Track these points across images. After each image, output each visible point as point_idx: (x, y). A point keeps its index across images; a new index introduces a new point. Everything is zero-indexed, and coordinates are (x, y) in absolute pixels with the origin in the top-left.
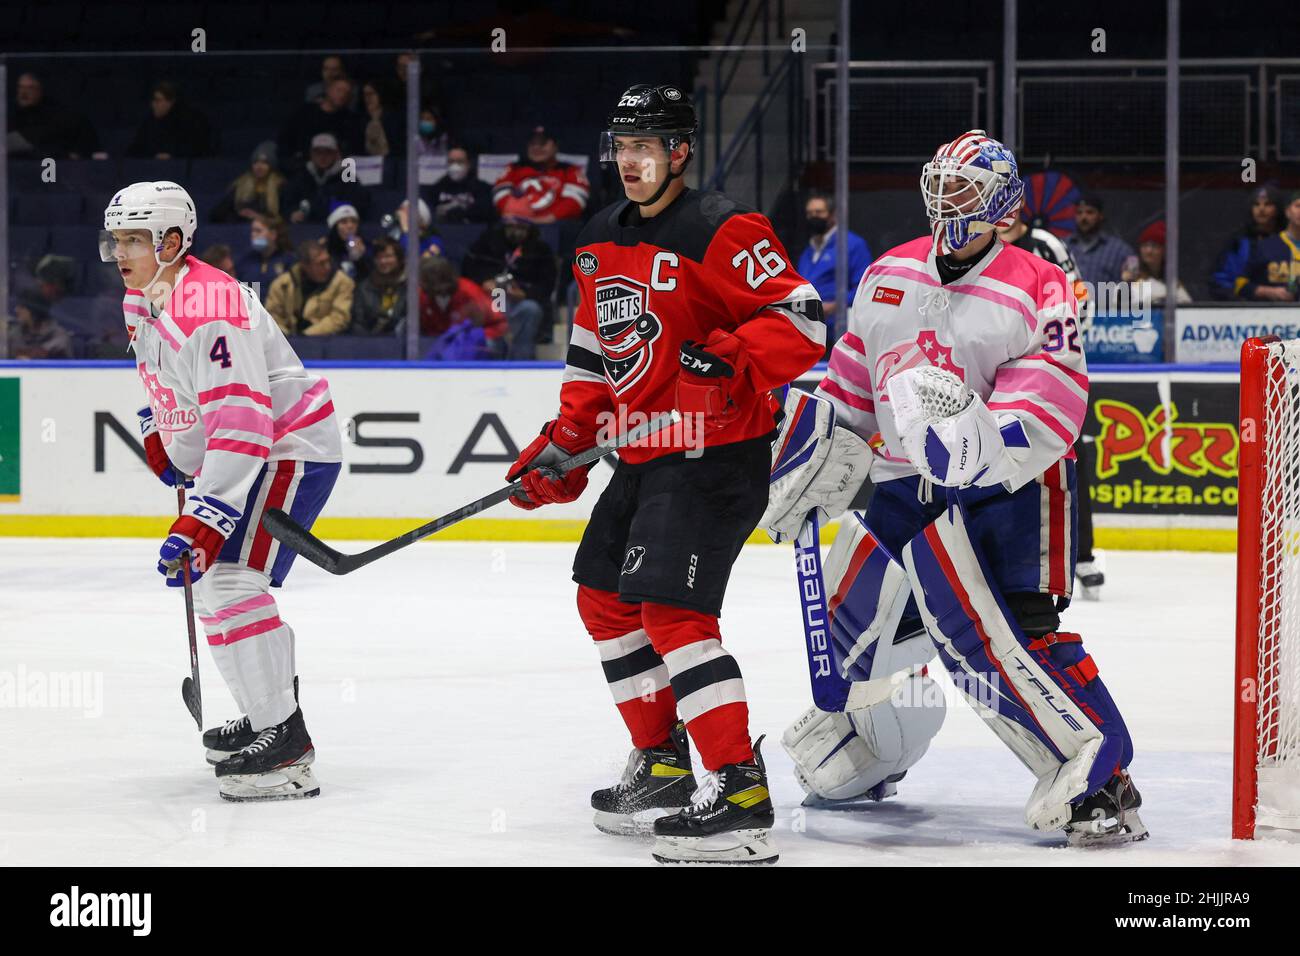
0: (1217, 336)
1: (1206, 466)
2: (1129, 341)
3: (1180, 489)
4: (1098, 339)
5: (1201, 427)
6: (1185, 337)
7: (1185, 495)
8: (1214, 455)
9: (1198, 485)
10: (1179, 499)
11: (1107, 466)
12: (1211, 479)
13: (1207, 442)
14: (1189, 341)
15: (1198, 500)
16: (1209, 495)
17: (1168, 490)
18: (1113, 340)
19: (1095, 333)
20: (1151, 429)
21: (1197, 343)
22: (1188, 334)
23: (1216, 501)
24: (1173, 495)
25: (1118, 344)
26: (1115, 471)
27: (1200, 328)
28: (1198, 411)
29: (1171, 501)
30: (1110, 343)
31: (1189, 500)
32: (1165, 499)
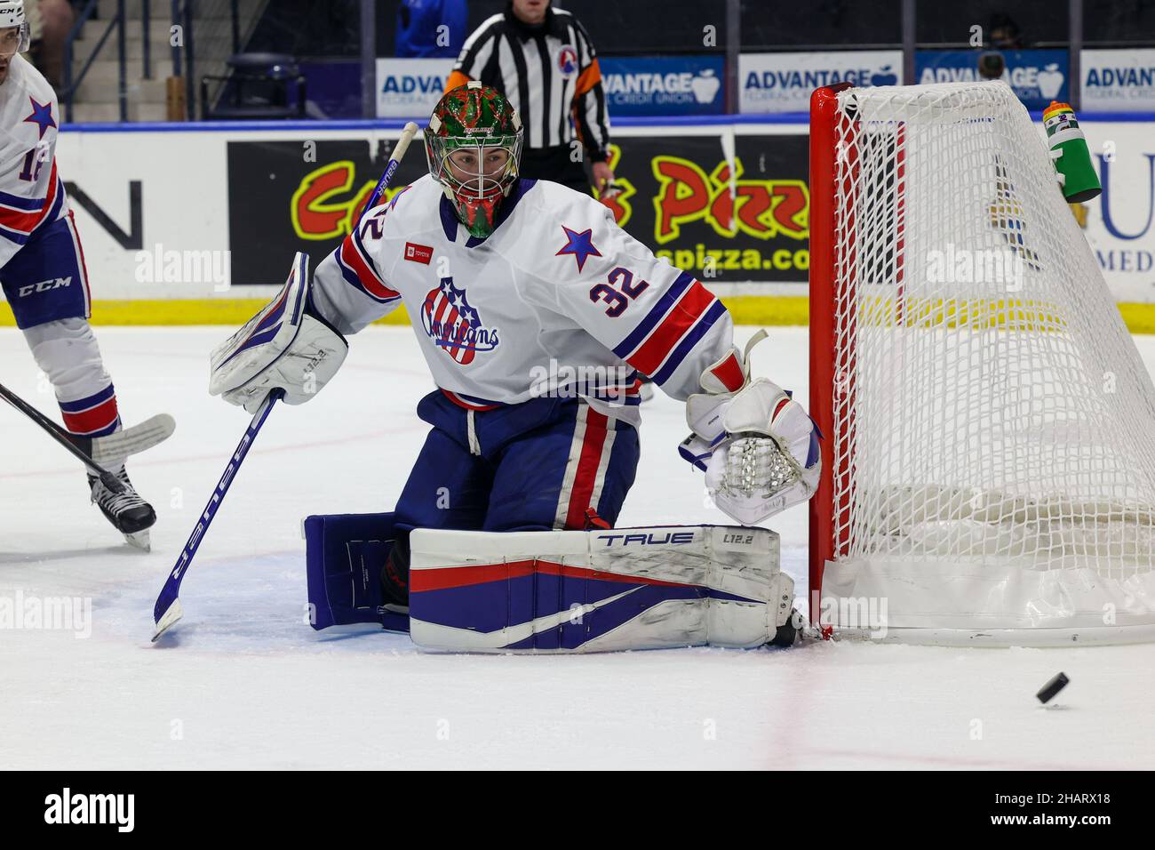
0: (784, 84)
1: (776, 227)
2: (688, 90)
3: (747, 253)
4: (653, 88)
5: (769, 185)
6: (749, 85)
7: (752, 259)
8: (783, 216)
9: (767, 248)
10: (746, 264)
11: (666, 230)
12: (781, 242)
13: (776, 201)
14: (753, 89)
15: (767, 265)
16: (779, 259)
17: (735, 254)
18: (671, 90)
19: (650, 82)
20: (715, 188)
21: (763, 91)
22: (753, 81)
23: (787, 265)
24: (740, 259)
25: (675, 93)
26: (675, 234)
27: (766, 75)
28: (765, 167)
29: (737, 266)
30: (667, 93)
31: (757, 265)
32: (731, 265)
